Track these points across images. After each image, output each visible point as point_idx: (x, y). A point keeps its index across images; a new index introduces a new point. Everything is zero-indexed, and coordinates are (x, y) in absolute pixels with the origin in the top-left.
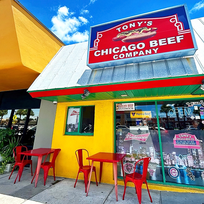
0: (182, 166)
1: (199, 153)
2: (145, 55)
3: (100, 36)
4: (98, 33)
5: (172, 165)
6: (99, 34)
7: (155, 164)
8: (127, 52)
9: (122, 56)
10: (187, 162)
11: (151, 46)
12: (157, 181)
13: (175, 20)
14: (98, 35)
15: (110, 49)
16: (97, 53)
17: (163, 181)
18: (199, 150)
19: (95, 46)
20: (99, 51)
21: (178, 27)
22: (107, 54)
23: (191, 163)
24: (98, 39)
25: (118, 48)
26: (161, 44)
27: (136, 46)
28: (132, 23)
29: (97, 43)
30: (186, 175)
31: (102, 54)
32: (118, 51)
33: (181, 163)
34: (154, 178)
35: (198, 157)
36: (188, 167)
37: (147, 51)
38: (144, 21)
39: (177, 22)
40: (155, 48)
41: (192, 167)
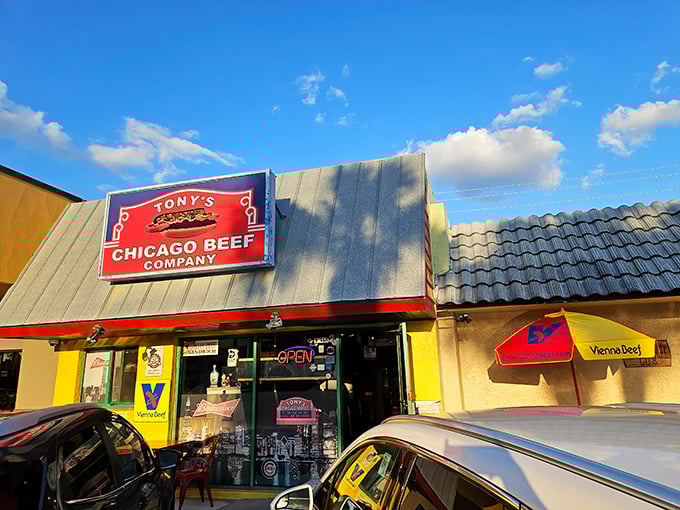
0: (284, 457)
1: (313, 432)
2: (195, 265)
3: (124, 216)
4: (122, 209)
5: (269, 456)
6: (123, 211)
7: (243, 456)
8: (167, 257)
9: (159, 264)
10: (293, 449)
11: (206, 249)
12: (241, 485)
13: (247, 200)
14: (121, 214)
15: (141, 249)
16: (118, 255)
17: (249, 485)
18: (314, 427)
19: (114, 239)
20: (121, 251)
21: (249, 216)
22: (134, 257)
23: (298, 450)
24: (120, 223)
25: (154, 248)
26: (220, 247)
27: (182, 247)
28: (182, 196)
29: (119, 232)
30: (287, 472)
31: (126, 258)
32: (153, 254)
33: (284, 452)
34: (238, 480)
35: (310, 439)
36: (293, 457)
37: (198, 258)
38: (202, 194)
39: (250, 207)
40: (211, 253)
41: (299, 458)
